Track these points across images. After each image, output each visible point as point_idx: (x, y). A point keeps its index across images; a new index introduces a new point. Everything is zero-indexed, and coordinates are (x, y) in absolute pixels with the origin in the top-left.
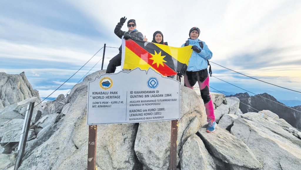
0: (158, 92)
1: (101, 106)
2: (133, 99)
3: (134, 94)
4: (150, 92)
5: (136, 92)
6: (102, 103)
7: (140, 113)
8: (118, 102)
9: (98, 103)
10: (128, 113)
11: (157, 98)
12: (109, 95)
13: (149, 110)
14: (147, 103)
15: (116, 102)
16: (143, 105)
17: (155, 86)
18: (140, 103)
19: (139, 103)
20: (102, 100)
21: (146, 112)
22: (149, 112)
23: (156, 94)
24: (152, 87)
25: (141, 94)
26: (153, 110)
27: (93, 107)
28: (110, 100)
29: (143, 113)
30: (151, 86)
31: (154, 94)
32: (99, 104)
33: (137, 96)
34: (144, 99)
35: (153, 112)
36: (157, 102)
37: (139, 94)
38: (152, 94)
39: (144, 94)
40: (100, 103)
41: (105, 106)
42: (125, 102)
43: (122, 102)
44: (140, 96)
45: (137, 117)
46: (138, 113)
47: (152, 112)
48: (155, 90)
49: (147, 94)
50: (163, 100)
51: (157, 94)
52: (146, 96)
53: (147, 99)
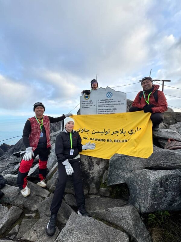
0: (112, 99)
1: (86, 107)
2: (99, 104)
3: (99, 101)
4: (108, 100)
7: (103, 111)
9: (84, 106)
10: (98, 111)
11: (112, 103)
12: (88, 102)
14: (106, 106)
15: (91, 105)
16: (105, 107)
17: (110, 96)
18: (103, 106)
20: (86, 105)
21: (106, 110)
22: (108, 110)
23: (111, 101)
25: (103, 101)
26: (110, 109)
27: (83, 108)
28: (89, 105)
29: (105, 111)
30: (108, 96)
31: (110, 101)
32: (85, 107)
35: (110, 110)
36: (112, 105)
37: (102, 101)
38: (109, 101)
39: (105, 101)
41: (87, 107)
42: (95, 105)
43: (94, 105)
44: (103, 102)
45: (101, 113)
46: (102, 111)
48: (111, 98)
49: (106, 101)
50: (116, 104)
52: (105, 102)
53: (106, 103)
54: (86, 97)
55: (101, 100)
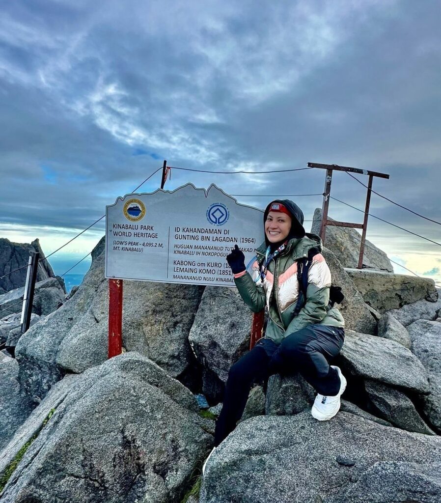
0: (228, 232)
1: (127, 249)
2: (179, 242)
3: (181, 233)
4: (211, 231)
5: (185, 230)
6: (128, 243)
7: (192, 267)
8: (154, 245)
9: (122, 243)
10: (171, 265)
11: (224, 244)
12: (139, 231)
13: (208, 264)
14: (205, 251)
15: (150, 245)
16: (198, 253)
17: (221, 220)
18: (193, 250)
19: (190, 250)
20: (128, 239)
21: (202, 268)
22: (209, 268)
23: (222, 235)
24: (216, 223)
25: (195, 234)
26: (216, 265)
27: (115, 248)
28: (141, 240)
29: (199, 268)
30: (214, 220)
31: (219, 235)
32: (124, 246)
33: (187, 236)
34: (200, 243)
35: (216, 269)
36: (224, 251)
37: (191, 234)
38: (215, 235)
39: (200, 235)
40: (125, 243)
41: (133, 250)
42: (165, 245)
43: (161, 245)
44: (193, 238)
45: (186, 274)
46: (189, 267)
47: (214, 268)
48: (222, 228)
49: (205, 235)
51: (226, 236)
52: (202, 237)
53: (205, 243)
54: (130, 209)
55: (187, 231)
